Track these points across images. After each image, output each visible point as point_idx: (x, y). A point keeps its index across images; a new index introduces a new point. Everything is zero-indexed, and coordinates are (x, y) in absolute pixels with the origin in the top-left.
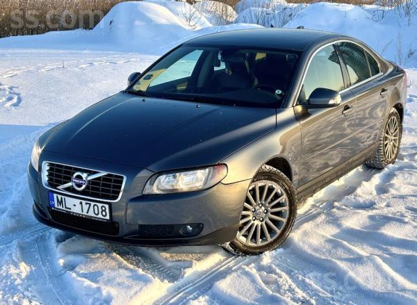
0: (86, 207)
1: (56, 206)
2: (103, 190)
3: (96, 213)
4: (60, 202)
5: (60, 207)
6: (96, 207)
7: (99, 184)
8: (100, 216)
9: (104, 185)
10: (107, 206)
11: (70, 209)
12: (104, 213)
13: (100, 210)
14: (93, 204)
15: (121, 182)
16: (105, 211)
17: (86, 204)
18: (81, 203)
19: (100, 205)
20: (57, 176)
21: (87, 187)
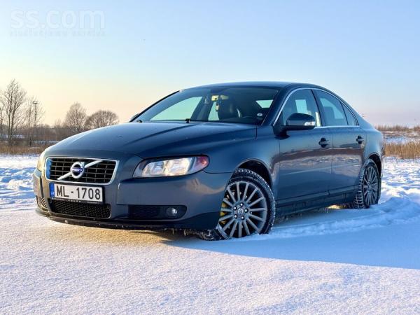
0: (82, 192)
1: (56, 196)
2: (98, 176)
3: (91, 196)
4: (59, 192)
5: (60, 196)
6: (91, 191)
7: (94, 171)
8: (94, 199)
9: (98, 171)
10: (101, 189)
11: (68, 196)
12: (98, 196)
13: (95, 194)
14: (88, 188)
15: (114, 167)
16: (99, 194)
17: (83, 189)
18: (78, 189)
19: (94, 189)
20: (58, 169)
21: (84, 175)
